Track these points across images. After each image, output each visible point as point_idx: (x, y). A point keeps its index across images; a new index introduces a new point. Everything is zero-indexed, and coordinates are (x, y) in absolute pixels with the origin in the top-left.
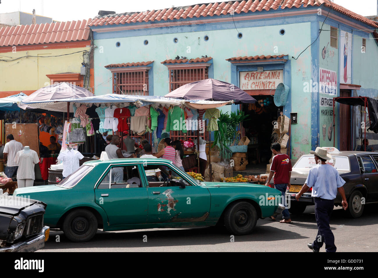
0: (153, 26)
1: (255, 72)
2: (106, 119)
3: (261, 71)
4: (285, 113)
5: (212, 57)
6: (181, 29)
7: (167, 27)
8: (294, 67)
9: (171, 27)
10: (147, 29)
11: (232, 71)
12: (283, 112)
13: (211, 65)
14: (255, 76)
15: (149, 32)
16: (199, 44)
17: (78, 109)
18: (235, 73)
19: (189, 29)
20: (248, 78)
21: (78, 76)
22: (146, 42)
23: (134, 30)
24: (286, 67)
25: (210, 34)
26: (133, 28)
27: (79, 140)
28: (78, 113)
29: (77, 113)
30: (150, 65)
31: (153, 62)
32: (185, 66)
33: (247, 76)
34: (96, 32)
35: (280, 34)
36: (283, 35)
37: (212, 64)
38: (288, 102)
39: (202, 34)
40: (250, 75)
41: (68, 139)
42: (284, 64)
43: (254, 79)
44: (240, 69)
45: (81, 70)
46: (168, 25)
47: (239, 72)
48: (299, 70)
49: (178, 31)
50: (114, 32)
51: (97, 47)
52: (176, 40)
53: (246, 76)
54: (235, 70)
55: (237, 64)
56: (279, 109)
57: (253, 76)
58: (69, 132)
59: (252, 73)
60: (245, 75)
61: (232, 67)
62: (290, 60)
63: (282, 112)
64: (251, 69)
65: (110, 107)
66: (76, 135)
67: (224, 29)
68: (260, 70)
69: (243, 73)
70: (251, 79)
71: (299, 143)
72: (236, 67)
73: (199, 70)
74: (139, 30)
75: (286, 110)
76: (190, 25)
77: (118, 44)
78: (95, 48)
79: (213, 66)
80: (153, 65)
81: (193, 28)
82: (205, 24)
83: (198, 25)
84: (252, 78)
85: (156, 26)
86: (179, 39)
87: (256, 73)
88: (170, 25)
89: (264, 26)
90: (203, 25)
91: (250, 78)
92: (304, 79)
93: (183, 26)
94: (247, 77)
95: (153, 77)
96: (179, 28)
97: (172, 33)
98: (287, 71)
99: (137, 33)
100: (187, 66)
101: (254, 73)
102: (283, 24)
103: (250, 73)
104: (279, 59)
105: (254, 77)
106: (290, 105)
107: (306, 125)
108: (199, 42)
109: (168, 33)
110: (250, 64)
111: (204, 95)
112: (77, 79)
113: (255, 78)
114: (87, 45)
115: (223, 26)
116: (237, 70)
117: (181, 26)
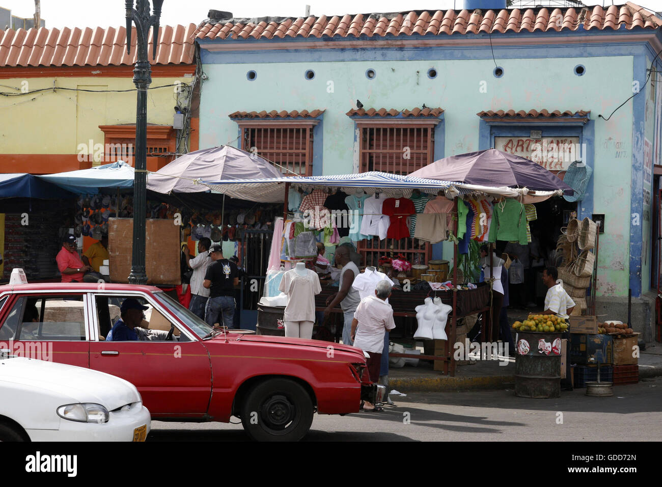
0: (328, 46)
1: (524, 139)
2: (364, 216)
3: (537, 137)
4: (582, 213)
5: (443, 108)
6: (383, 55)
7: (354, 49)
8: (601, 133)
9: (363, 49)
10: (313, 49)
11: (482, 136)
12: (577, 212)
13: (440, 122)
14: (525, 146)
15: (316, 55)
16: (418, 84)
17: (307, 197)
18: (487, 138)
19: (398, 54)
20: (512, 149)
21: (168, 131)
22: (310, 75)
23: (287, 51)
24: (586, 133)
25: (440, 65)
26: (286, 47)
27: (307, 254)
28: (308, 205)
29: (306, 205)
30: (318, 117)
31: (324, 111)
32: (393, 123)
33: (510, 145)
34: (206, 50)
35: (576, 73)
36: (581, 75)
37: (443, 121)
38: (587, 194)
39: (425, 66)
40: (515, 143)
41: (287, 250)
42: (582, 127)
43: (522, 150)
44: (496, 132)
45: (175, 120)
46: (357, 45)
47: (495, 137)
48: (610, 139)
49: (375, 58)
50: (244, 52)
51: (207, 79)
52: (370, 73)
53: (506, 146)
54: (487, 133)
55: (492, 124)
56: (556, 206)
57: (520, 146)
58: (290, 238)
59: (519, 141)
60: (505, 143)
61: (481, 128)
62: (593, 121)
63: (574, 212)
64: (516, 134)
65: (374, 195)
66: (302, 244)
67: (469, 58)
68: (534, 136)
69: (501, 139)
70: (516, 151)
71: (607, 268)
72: (489, 128)
73: (419, 130)
74: (296, 51)
75: (583, 209)
76: (401, 48)
77: (252, 75)
78: (204, 79)
79: (444, 125)
80: (323, 118)
81: (407, 54)
82: (431, 48)
83: (418, 48)
84: (519, 149)
85: (334, 45)
86: (378, 72)
87: (526, 140)
88: (361, 46)
89: (546, 57)
90: (427, 48)
91: (514, 149)
92: (619, 156)
93: (387, 49)
94: (509, 148)
95: (322, 140)
96: (379, 53)
97: (362, 59)
98: (587, 139)
99: (292, 55)
100: (396, 123)
101: (523, 141)
102: (581, 56)
103: (515, 141)
104: (579, 117)
105: (523, 147)
106: (590, 200)
107: (620, 236)
108: (418, 79)
109: (356, 60)
110: (520, 124)
111: (500, 179)
112: (165, 137)
113: (525, 150)
114: (187, 73)
115: (467, 53)
116: (491, 134)
117: (382, 48)
